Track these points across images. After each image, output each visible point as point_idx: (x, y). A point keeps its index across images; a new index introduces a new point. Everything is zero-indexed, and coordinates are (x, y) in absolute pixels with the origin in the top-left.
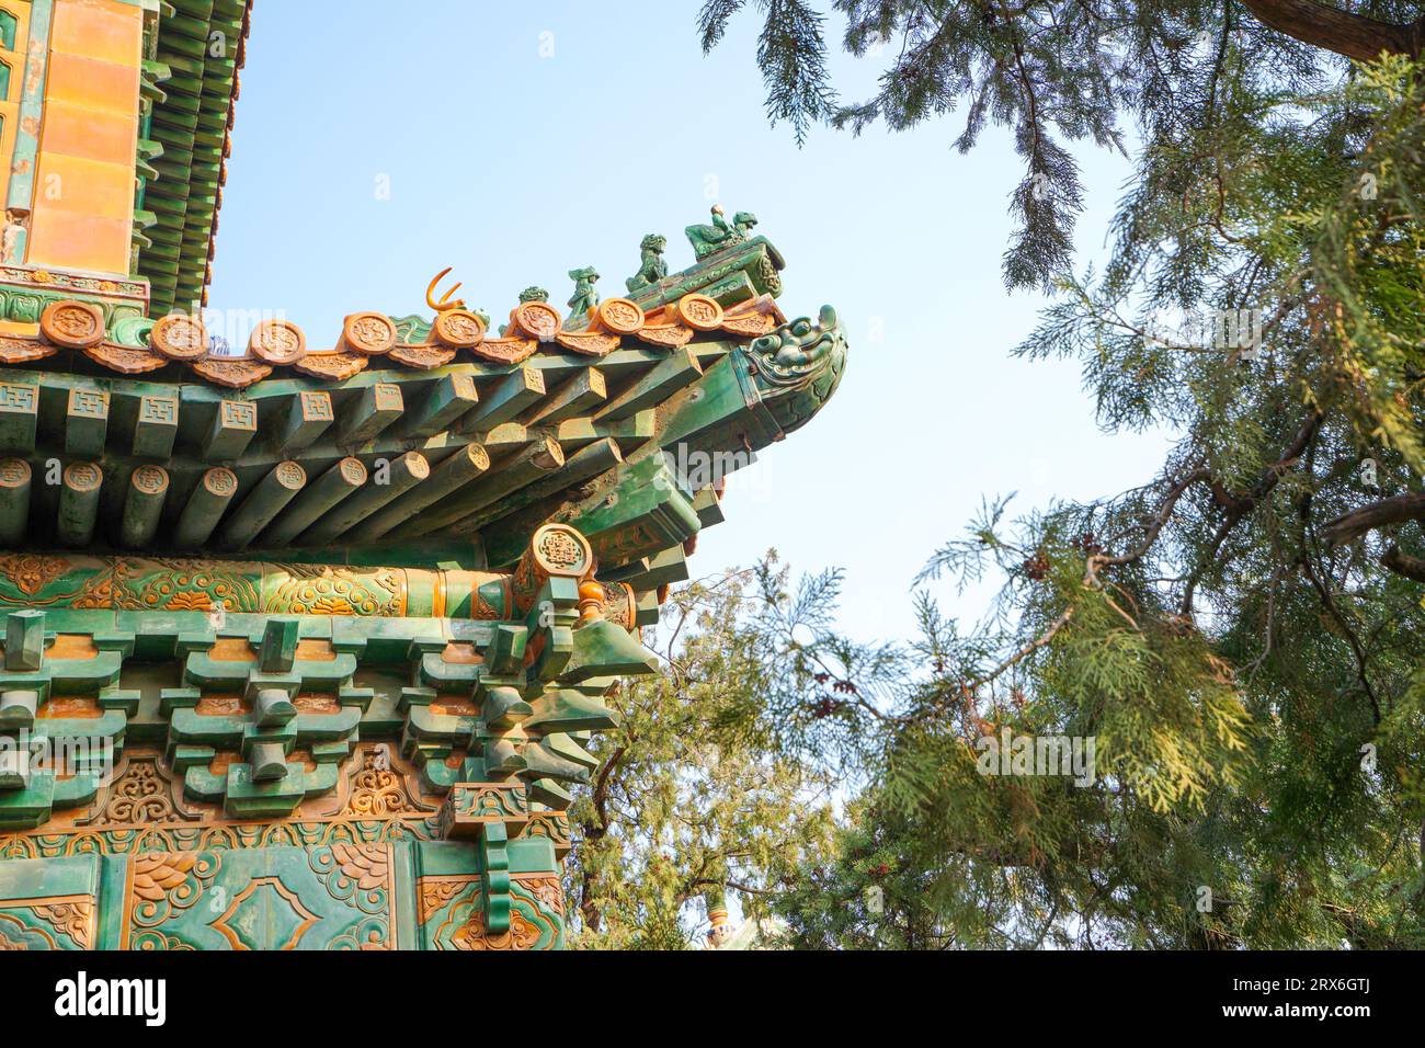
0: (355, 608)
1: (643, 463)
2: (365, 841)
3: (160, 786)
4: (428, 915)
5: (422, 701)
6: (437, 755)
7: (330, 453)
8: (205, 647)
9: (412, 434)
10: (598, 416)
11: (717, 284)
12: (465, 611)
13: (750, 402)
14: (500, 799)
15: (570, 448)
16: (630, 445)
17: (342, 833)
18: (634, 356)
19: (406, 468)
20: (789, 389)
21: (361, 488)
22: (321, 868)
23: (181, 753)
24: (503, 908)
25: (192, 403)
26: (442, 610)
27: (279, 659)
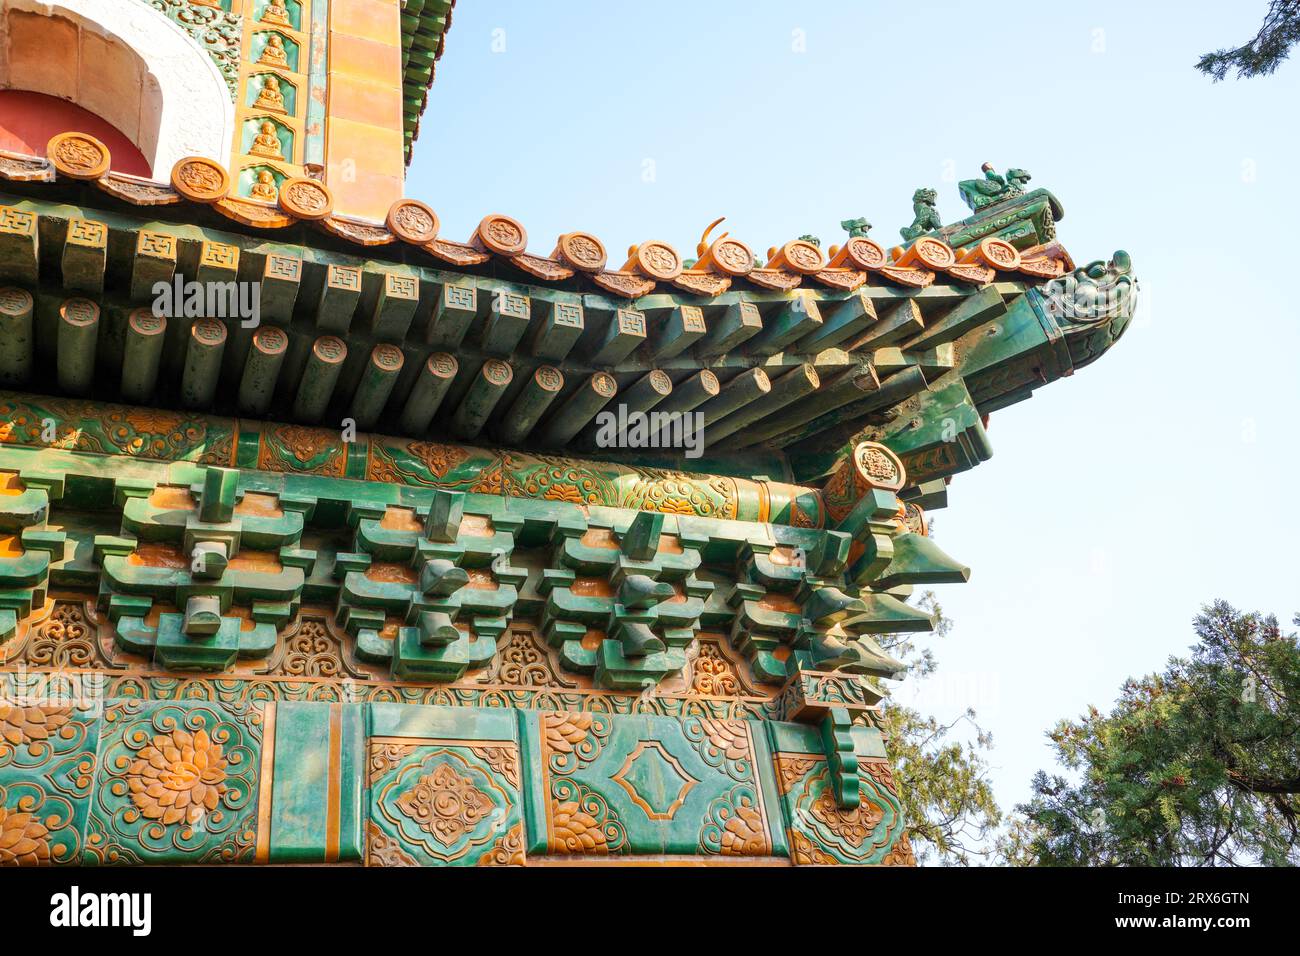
0: (695, 509)
1: (944, 391)
2: (714, 717)
3: (540, 656)
4: (788, 787)
5: (754, 596)
6: (767, 647)
7: (690, 365)
8: (578, 533)
9: (757, 352)
10: (907, 346)
11: (1004, 231)
12: (785, 518)
13: (1052, 337)
14: (839, 687)
15: (885, 372)
16: (935, 373)
17: (695, 709)
18: (945, 291)
19: (755, 382)
20: (1091, 325)
21: (716, 397)
22: (693, 737)
23: (560, 627)
24: (853, 786)
25: (593, 310)
26: (766, 517)
27: (645, 548)
